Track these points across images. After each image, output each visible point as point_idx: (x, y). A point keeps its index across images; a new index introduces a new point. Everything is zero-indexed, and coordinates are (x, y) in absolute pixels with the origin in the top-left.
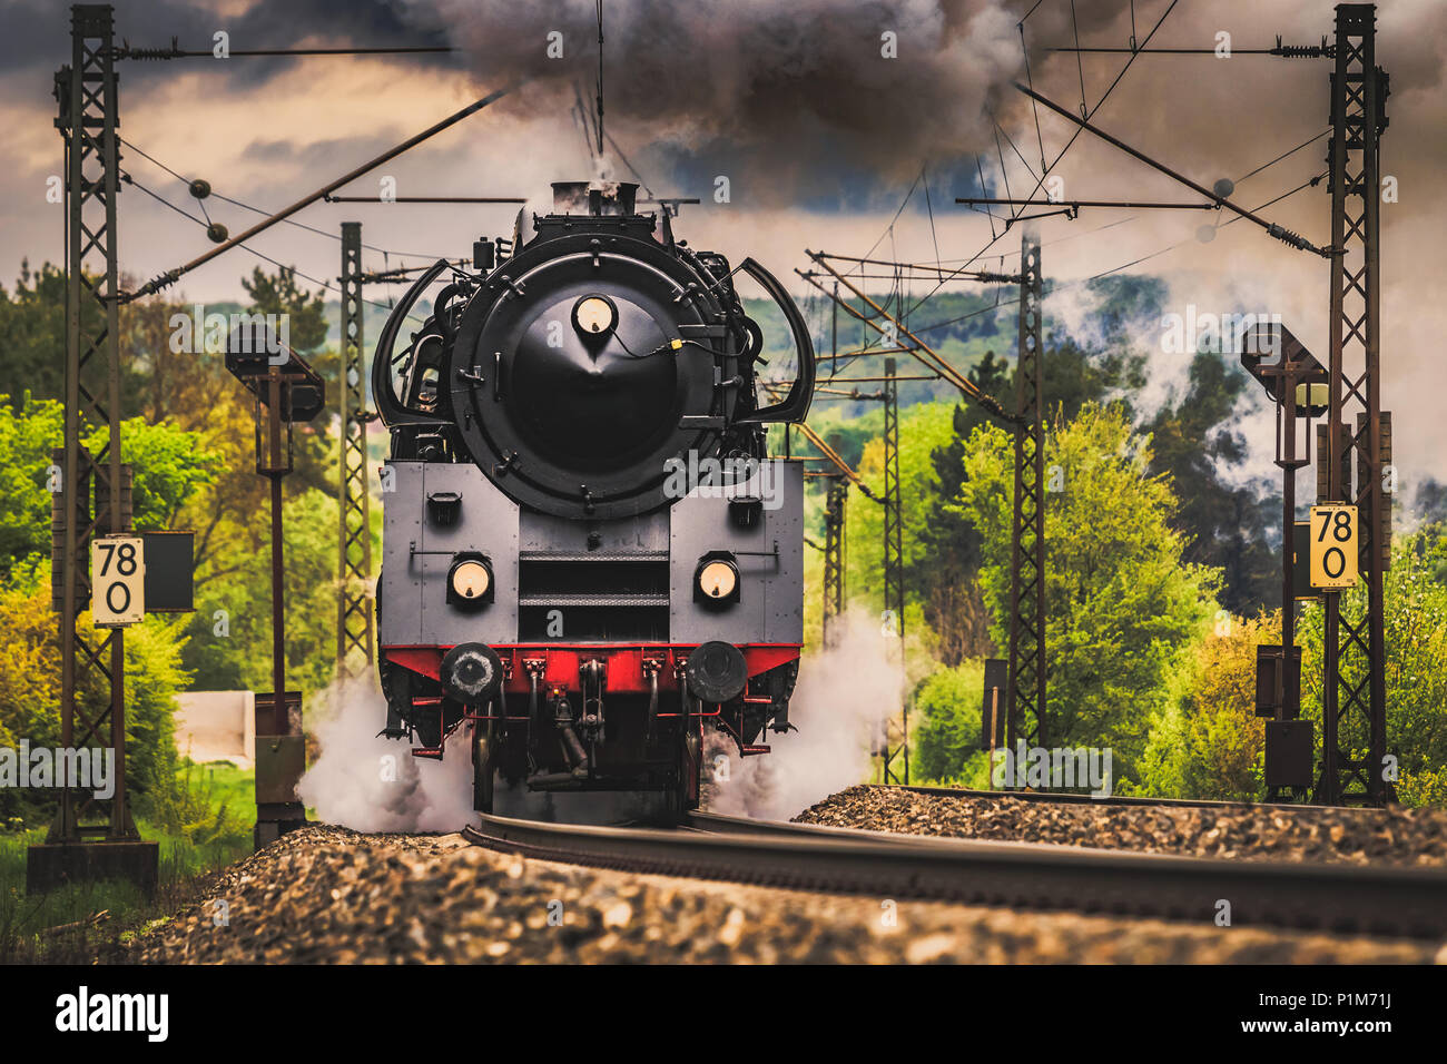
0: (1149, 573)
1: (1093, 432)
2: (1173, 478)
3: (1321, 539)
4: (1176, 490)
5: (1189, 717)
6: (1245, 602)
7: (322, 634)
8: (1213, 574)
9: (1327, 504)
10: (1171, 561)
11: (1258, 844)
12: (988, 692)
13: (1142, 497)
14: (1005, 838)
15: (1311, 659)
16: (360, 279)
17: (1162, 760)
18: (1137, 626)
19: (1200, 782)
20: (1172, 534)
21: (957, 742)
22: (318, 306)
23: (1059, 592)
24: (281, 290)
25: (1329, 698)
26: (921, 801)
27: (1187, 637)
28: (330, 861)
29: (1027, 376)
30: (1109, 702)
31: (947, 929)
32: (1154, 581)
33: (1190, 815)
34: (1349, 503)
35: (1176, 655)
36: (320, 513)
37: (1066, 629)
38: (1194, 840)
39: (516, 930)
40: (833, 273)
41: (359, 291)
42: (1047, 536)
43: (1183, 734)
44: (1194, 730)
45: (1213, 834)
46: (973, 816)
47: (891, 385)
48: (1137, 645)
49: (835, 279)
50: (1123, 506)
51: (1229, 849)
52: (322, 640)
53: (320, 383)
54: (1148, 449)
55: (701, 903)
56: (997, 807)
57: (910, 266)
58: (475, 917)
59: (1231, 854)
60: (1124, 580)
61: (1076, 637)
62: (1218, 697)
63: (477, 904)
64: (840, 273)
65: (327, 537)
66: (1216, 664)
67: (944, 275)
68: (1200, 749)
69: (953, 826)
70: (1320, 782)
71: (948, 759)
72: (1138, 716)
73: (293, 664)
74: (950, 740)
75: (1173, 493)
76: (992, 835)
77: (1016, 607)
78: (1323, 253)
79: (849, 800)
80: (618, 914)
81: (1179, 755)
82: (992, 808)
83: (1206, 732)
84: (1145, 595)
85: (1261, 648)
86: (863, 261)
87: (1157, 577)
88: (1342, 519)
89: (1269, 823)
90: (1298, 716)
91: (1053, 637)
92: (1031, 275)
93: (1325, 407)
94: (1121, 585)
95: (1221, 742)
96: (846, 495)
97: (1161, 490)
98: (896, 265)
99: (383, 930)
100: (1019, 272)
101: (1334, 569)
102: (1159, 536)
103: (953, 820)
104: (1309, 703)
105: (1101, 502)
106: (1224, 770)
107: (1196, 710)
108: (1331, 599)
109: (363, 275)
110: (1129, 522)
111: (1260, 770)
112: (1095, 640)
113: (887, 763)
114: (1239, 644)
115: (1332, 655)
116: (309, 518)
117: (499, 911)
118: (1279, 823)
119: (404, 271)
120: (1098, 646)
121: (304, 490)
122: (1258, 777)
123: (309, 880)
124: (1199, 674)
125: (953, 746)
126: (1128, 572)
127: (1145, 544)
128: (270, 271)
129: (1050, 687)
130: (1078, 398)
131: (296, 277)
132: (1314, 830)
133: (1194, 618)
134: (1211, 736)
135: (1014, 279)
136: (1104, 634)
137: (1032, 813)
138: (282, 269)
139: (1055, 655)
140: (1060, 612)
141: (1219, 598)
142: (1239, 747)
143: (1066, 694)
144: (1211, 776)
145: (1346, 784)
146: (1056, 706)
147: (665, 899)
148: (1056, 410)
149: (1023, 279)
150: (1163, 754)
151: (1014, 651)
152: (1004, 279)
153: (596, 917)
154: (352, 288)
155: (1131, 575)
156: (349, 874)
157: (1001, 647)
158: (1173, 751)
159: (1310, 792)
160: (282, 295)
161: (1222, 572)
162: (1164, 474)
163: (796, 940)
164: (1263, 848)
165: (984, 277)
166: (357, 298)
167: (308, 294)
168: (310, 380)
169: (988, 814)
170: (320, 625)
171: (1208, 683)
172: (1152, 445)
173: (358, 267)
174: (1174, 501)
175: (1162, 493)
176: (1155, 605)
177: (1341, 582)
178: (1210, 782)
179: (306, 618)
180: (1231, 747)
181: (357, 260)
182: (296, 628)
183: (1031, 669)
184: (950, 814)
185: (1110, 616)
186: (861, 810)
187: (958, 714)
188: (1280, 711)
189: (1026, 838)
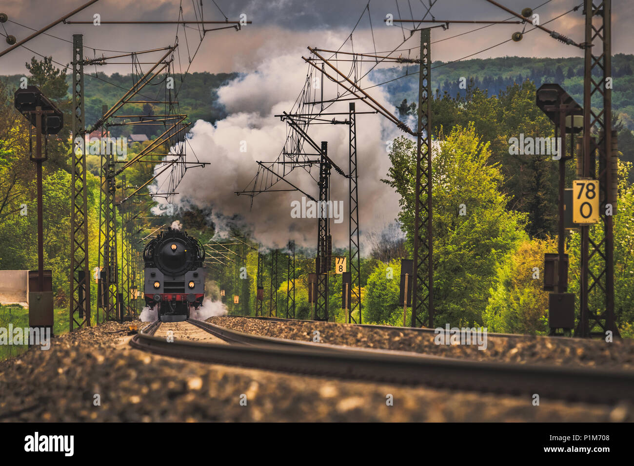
0: (489, 215)
1: (459, 141)
2: (501, 165)
3: (579, 197)
4: (503, 172)
5: (509, 291)
6: (540, 231)
7: (65, 242)
8: (523, 216)
9: (582, 179)
10: (500, 208)
11: (538, 356)
12: (403, 276)
13: (485, 175)
14: (405, 350)
15: (573, 261)
16: (83, 63)
17: (496, 313)
18: (483, 242)
19: (515, 325)
20: (501, 195)
21: (387, 302)
22: (64, 76)
23: (440, 224)
24: (45, 69)
25: (583, 282)
26: (363, 331)
27: (509, 249)
28: (59, 354)
29: (423, 112)
30: (468, 282)
31: (359, 394)
32: (492, 219)
33: (503, 341)
34: (594, 179)
35: (503, 258)
36: (64, 181)
37: (444, 244)
38: (504, 354)
39: (145, 390)
40: (322, 59)
41: (82, 69)
42: (434, 195)
43: (506, 300)
44: (512, 298)
45: (514, 351)
46: (389, 340)
47: (352, 116)
48: (483, 252)
49: (323, 62)
50: (475, 179)
51: (522, 360)
52: (65, 245)
53: (61, 115)
54: (488, 150)
55: (237, 378)
56: (402, 335)
57: (362, 55)
58: (125, 383)
59: (524, 362)
60: (476, 219)
61: (450, 248)
62: (525, 281)
63: (126, 377)
64: (326, 59)
65: (67, 193)
66: (524, 263)
67: (379, 59)
68: (515, 308)
69: (379, 344)
70: (578, 326)
71: (383, 311)
72: (483, 290)
73: (50, 257)
74: (384, 301)
75: (501, 173)
76: (399, 349)
77: (417, 232)
78: (580, 46)
79: (326, 330)
80: (195, 383)
81: (504, 311)
82: (399, 336)
83: (518, 299)
84: (486, 226)
85: (547, 255)
86: (337, 52)
87: (493, 217)
88: (591, 187)
89: (544, 346)
90: (566, 291)
91: (438, 247)
92: (426, 59)
93: (581, 128)
94: (474, 221)
95: (526, 304)
96: (330, 174)
97: (495, 172)
98: (354, 54)
99: (80, 389)
100: (419, 58)
101: (586, 213)
102: (494, 196)
103: (379, 341)
104: (573, 285)
105: (463, 178)
106: (528, 318)
107: (513, 287)
108: (584, 229)
109: (84, 61)
110: (478, 189)
111: (547, 319)
112: (460, 249)
113: (350, 312)
114: (537, 253)
115: (585, 259)
116: (58, 183)
117: (137, 380)
118: (549, 346)
119: (104, 59)
120: (462, 253)
121: (56, 170)
122: (546, 323)
123: (48, 363)
124: (515, 268)
125: (385, 304)
126: (478, 213)
127: (486, 200)
128: (40, 59)
129: (436, 274)
130: (452, 124)
131: (52, 62)
132: (568, 350)
133: (513, 239)
134: (521, 302)
135: (417, 61)
136: (465, 246)
137: (420, 338)
138: (46, 58)
139: (438, 258)
140: (441, 235)
141: (526, 229)
142: (536, 307)
143: (444, 278)
144: (521, 322)
145: (593, 327)
146: (439, 284)
147: (220, 376)
148: (439, 130)
149: (421, 62)
150: (496, 310)
151: (416, 255)
152: (411, 61)
153: (184, 385)
154: (78, 67)
155: (479, 215)
156: (67, 361)
157: (410, 253)
158: (501, 308)
159: (573, 331)
160: (46, 71)
161: (528, 215)
162: (497, 163)
163: (284, 398)
164: (541, 359)
165: (400, 60)
166: (81, 72)
167: (58, 70)
168: (56, 114)
169: (397, 339)
170: (64, 238)
171: (519, 273)
172: (490, 147)
173: (81, 56)
174: (501, 178)
175: (495, 174)
176: (492, 232)
177: (590, 220)
178: (520, 325)
179: (57, 234)
180: (531, 306)
181: (81, 53)
182: (51, 238)
183: (426, 265)
184: (377, 338)
185: (467, 237)
186: (332, 335)
187: (388, 288)
188: (556, 288)
189: (417, 351)
